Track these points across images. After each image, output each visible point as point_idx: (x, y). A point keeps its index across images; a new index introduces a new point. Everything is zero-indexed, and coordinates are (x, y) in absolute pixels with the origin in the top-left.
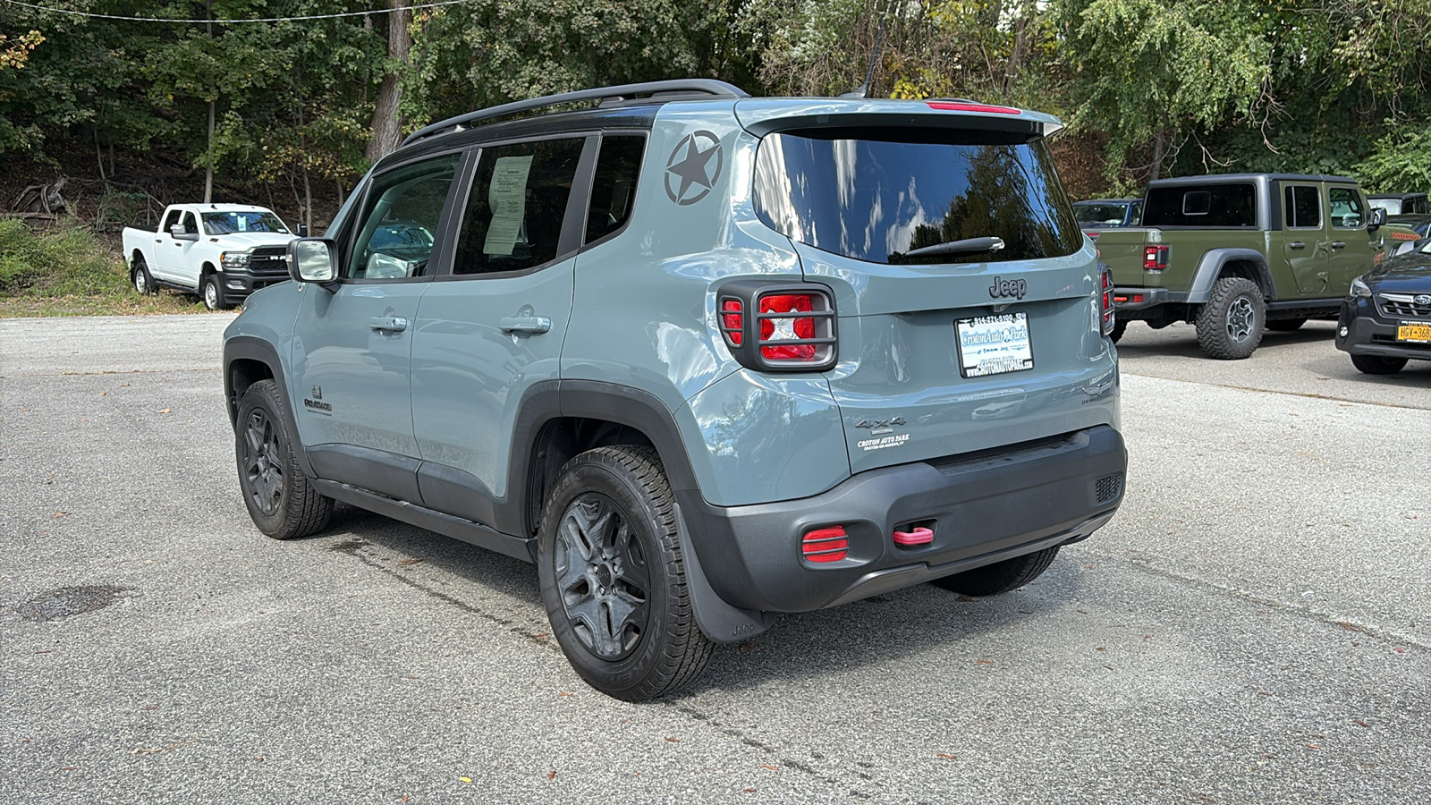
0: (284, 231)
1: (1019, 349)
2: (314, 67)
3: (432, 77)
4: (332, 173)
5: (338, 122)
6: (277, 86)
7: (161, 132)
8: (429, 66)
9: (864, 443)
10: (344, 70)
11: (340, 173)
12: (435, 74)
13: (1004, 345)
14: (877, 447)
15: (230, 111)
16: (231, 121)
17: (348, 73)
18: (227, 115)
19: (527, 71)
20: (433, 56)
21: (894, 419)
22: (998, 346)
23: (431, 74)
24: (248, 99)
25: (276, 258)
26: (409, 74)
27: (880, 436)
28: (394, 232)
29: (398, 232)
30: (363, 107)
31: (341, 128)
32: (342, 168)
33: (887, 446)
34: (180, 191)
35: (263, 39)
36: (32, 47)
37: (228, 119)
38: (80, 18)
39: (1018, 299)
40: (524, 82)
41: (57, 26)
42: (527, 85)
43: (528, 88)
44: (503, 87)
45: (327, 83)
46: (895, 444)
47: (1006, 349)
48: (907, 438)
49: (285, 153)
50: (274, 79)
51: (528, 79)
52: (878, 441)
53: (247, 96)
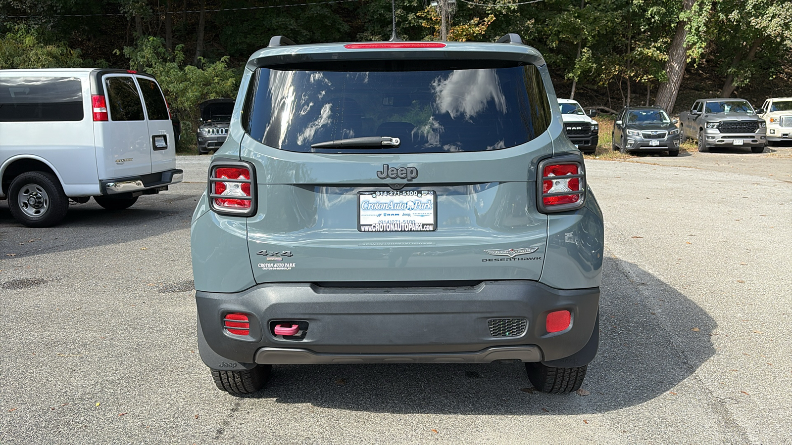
0: (582, 113)
1: (422, 216)
2: (636, 20)
3: (706, 20)
4: (641, 79)
5: (646, 51)
6: (614, 32)
7: (551, 61)
8: (705, 13)
9: (262, 265)
10: (653, 20)
11: (645, 80)
12: (708, 18)
13: (407, 212)
14: (271, 269)
15: (585, 48)
16: (585, 53)
17: (655, 21)
18: (583, 50)
19: (771, 10)
20: (708, 7)
21: (284, 252)
22: (401, 213)
23: (705, 18)
24: (597, 41)
25: (570, 128)
26: (694, 19)
27: (274, 262)
28: (644, 114)
29: (647, 113)
30: (663, 41)
31: (648, 53)
32: (647, 77)
33: (278, 269)
34: (562, 92)
35: (607, 7)
36: (489, 23)
37: (584, 52)
38: (514, 7)
39: (408, 180)
40: (768, 17)
41: (503, 11)
42: (770, 19)
43: (770, 21)
44: (752, 21)
45: (643, 28)
46: (284, 269)
47: (409, 215)
48: (294, 266)
49: (615, 70)
50: (612, 28)
51: (771, 15)
52: (272, 265)
53: (596, 39)
